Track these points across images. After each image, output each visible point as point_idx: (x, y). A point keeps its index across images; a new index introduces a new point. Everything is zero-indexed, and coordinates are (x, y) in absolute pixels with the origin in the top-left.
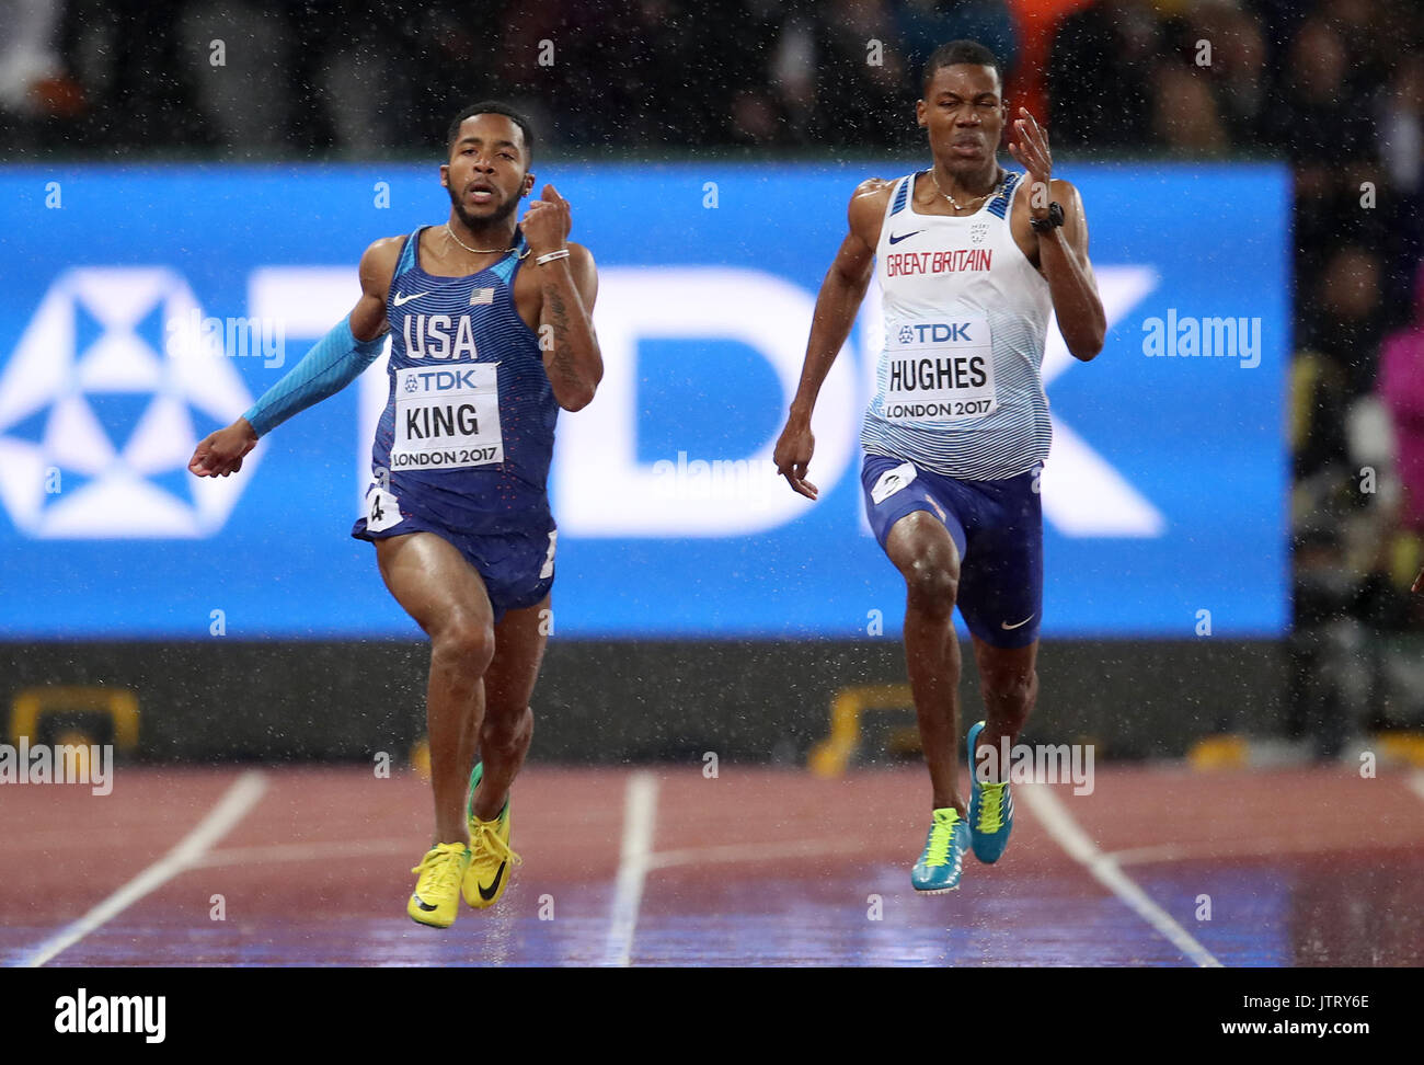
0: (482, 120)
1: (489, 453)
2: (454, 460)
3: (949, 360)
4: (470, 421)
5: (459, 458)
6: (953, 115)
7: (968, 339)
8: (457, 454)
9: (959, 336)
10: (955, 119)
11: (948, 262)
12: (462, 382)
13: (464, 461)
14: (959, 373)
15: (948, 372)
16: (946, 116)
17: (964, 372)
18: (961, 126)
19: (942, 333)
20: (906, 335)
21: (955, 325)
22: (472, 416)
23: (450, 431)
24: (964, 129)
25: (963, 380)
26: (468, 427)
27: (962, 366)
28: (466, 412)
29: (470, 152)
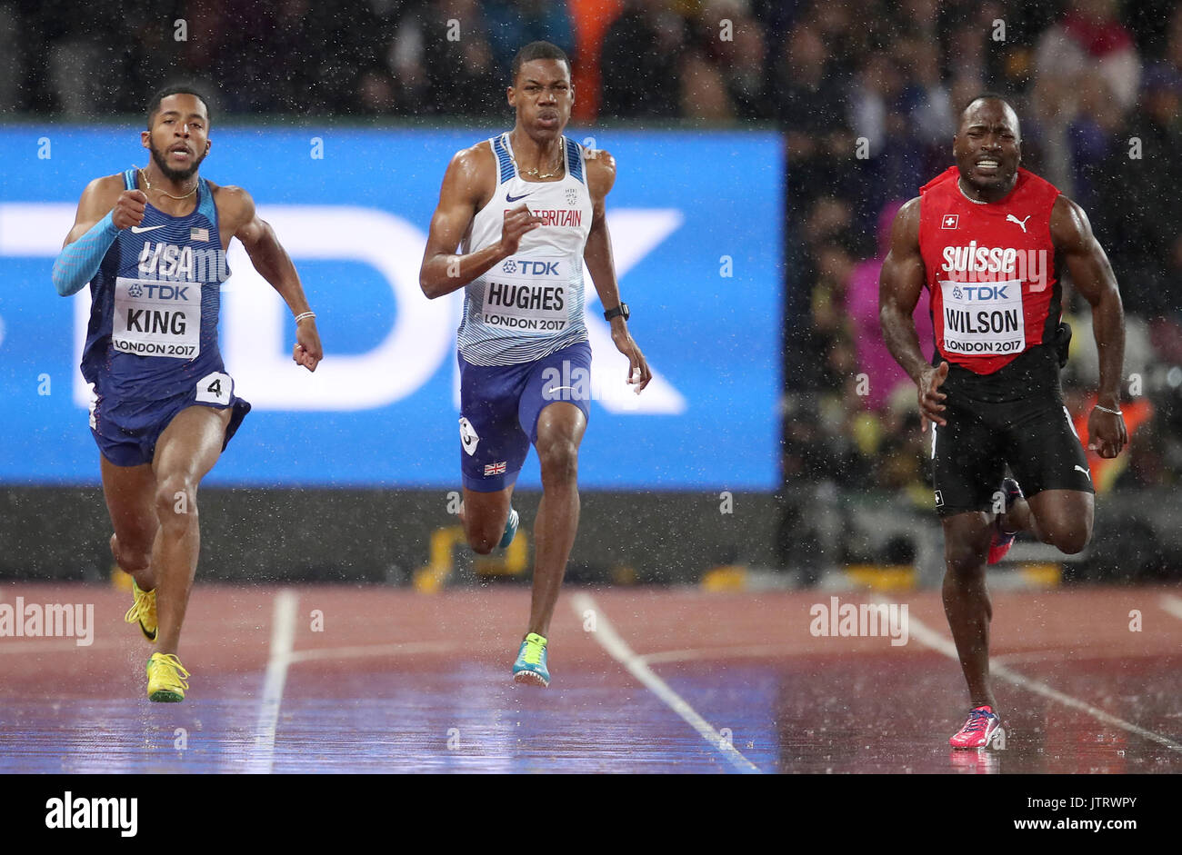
0: (178, 99)
1: (190, 350)
2: (163, 351)
3: (540, 289)
4: (180, 324)
5: (167, 350)
6: (536, 96)
7: (556, 274)
8: (167, 347)
9: (551, 271)
10: (538, 99)
11: (553, 218)
12: (179, 295)
13: (170, 353)
14: (546, 298)
15: (539, 297)
16: (530, 97)
17: (551, 298)
18: (541, 105)
19: (539, 268)
20: (510, 267)
21: (549, 263)
22: (183, 321)
23: (164, 330)
24: (544, 108)
25: (549, 303)
26: (178, 328)
27: (550, 294)
28: (179, 317)
29: (170, 122)
